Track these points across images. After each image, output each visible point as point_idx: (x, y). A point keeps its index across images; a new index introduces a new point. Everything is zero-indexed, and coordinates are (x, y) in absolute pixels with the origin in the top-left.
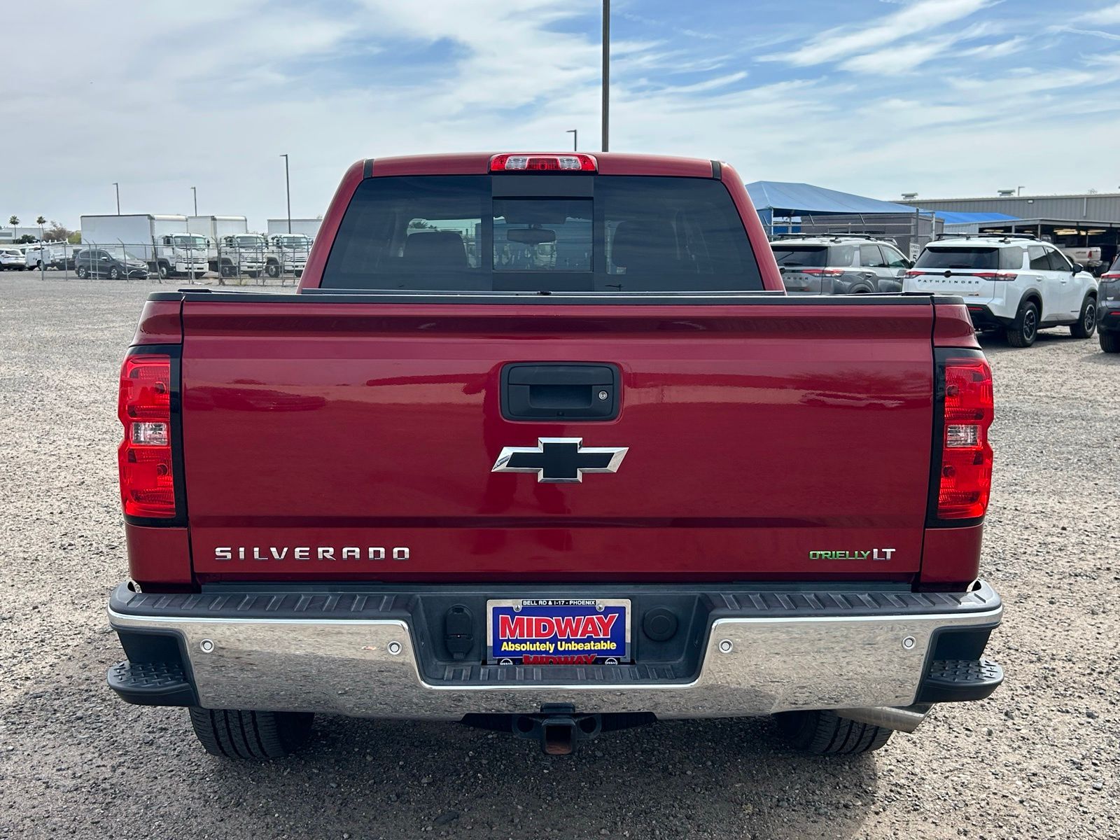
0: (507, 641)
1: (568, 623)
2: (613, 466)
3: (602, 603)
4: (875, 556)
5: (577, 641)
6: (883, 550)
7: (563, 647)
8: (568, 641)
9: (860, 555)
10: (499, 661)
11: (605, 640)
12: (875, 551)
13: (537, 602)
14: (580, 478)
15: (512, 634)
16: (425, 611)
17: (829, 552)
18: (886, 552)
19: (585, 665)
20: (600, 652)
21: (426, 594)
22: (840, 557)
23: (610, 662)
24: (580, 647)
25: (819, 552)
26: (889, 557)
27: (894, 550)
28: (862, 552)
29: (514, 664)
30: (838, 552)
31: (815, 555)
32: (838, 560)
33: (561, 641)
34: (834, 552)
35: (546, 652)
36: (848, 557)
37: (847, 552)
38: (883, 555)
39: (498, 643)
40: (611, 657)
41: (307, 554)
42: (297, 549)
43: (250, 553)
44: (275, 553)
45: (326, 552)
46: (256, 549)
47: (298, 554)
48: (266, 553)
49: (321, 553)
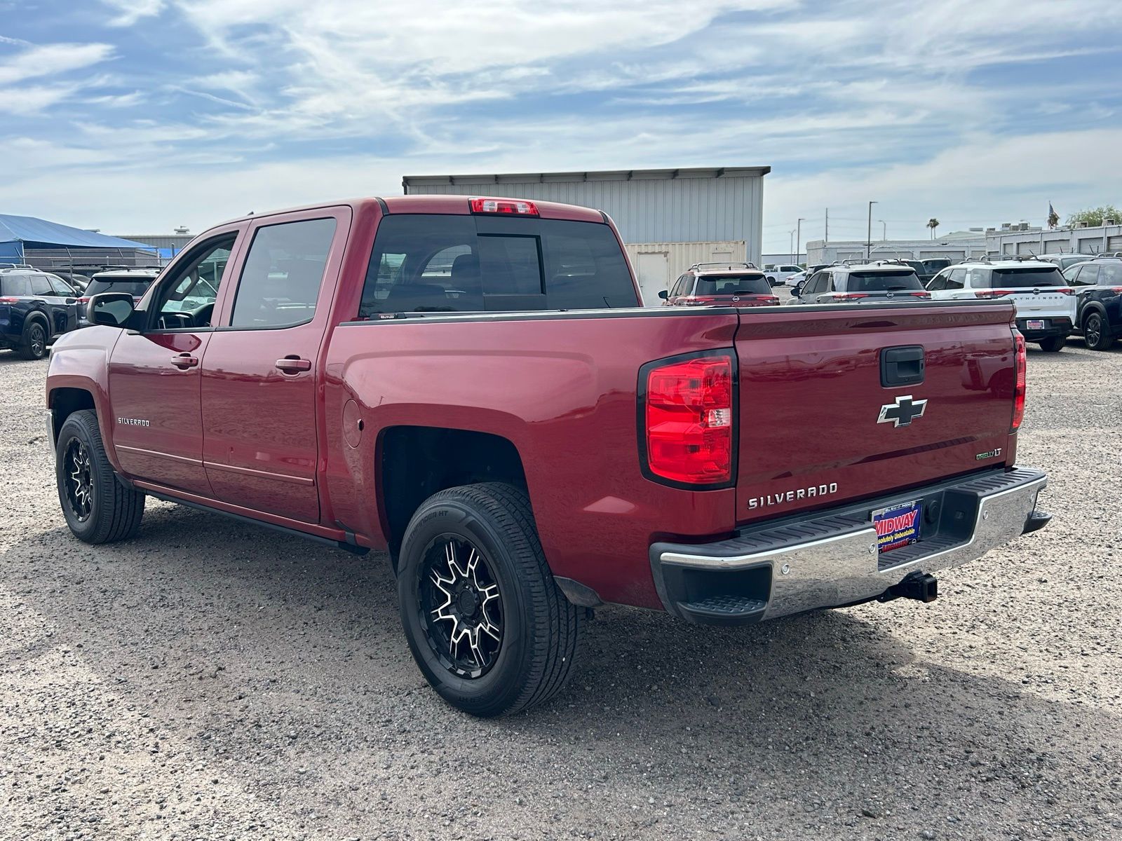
4: (996, 454)
13: (890, 508)
14: (911, 422)
18: (998, 451)
20: (910, 536)
23: (914, 542)
26: (999, 453)
35: (890, 542)
40: (913, 539)
41: (792, 496)
42: (788, 493)
43: (766, 500)
44: (778, 498)
45: (801, 492)
46: (769, 497)
47: (788, 497)
48: (774, 499)
49: (798, 494)
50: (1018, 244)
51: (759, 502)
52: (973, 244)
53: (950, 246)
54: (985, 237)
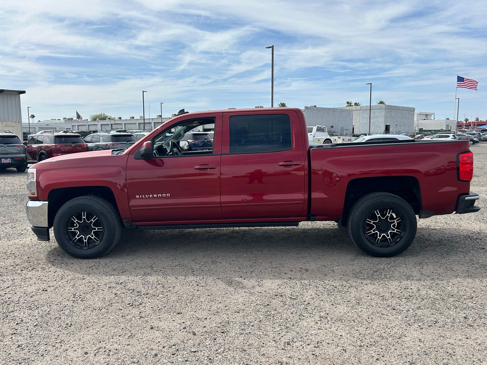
50: (78, 125)
52: (59, 125)
53: (50, 126)
54: (64, 122)
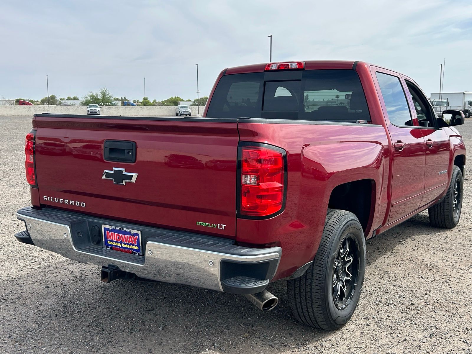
0: (109, 240)
1: (125, 237)
2: (134, 180)
3: (133, 231)
4: (219, 227)
5: (128, 244)
6: (222, 225)
7: (124, 246)
8: (125, 244)
9: (214, 226)
10: (106, 247)
11: (135, 245)
12: (219, 225)
13: (115, 228)
14: (124, 183)
15: (110, 238)
16: (89, 225)
17: (203, 223)
18: (222, 226)
19: (129, 254)
20: (134, 250)
21: (89, 220)
22: (207, 225)
23: (136, 254)
24: (128, 246)
25: (200, 222)
26: (223, 228)
27: (225, 225)
28: (214, 225)
29: (110, 249)
30: (206, 223)
31: (198, 223)
32: (206, 226)
33: (123, 243)
34: (205, 223)
35: (119, 246)
36: (209, 226)
37: (209, 224)
38: (221, 227)
39: (106, 241)
40: (136, 252)
41: (62, 201)
42: (60, 199)
43: (50, 199)
44: (56, 200)
45: (66, 201)
46: (52, 198)
47: (60, 201)
48: (54, 199)
49: (65, 202)
51: (47, 198)
